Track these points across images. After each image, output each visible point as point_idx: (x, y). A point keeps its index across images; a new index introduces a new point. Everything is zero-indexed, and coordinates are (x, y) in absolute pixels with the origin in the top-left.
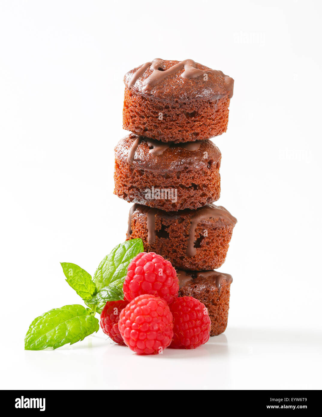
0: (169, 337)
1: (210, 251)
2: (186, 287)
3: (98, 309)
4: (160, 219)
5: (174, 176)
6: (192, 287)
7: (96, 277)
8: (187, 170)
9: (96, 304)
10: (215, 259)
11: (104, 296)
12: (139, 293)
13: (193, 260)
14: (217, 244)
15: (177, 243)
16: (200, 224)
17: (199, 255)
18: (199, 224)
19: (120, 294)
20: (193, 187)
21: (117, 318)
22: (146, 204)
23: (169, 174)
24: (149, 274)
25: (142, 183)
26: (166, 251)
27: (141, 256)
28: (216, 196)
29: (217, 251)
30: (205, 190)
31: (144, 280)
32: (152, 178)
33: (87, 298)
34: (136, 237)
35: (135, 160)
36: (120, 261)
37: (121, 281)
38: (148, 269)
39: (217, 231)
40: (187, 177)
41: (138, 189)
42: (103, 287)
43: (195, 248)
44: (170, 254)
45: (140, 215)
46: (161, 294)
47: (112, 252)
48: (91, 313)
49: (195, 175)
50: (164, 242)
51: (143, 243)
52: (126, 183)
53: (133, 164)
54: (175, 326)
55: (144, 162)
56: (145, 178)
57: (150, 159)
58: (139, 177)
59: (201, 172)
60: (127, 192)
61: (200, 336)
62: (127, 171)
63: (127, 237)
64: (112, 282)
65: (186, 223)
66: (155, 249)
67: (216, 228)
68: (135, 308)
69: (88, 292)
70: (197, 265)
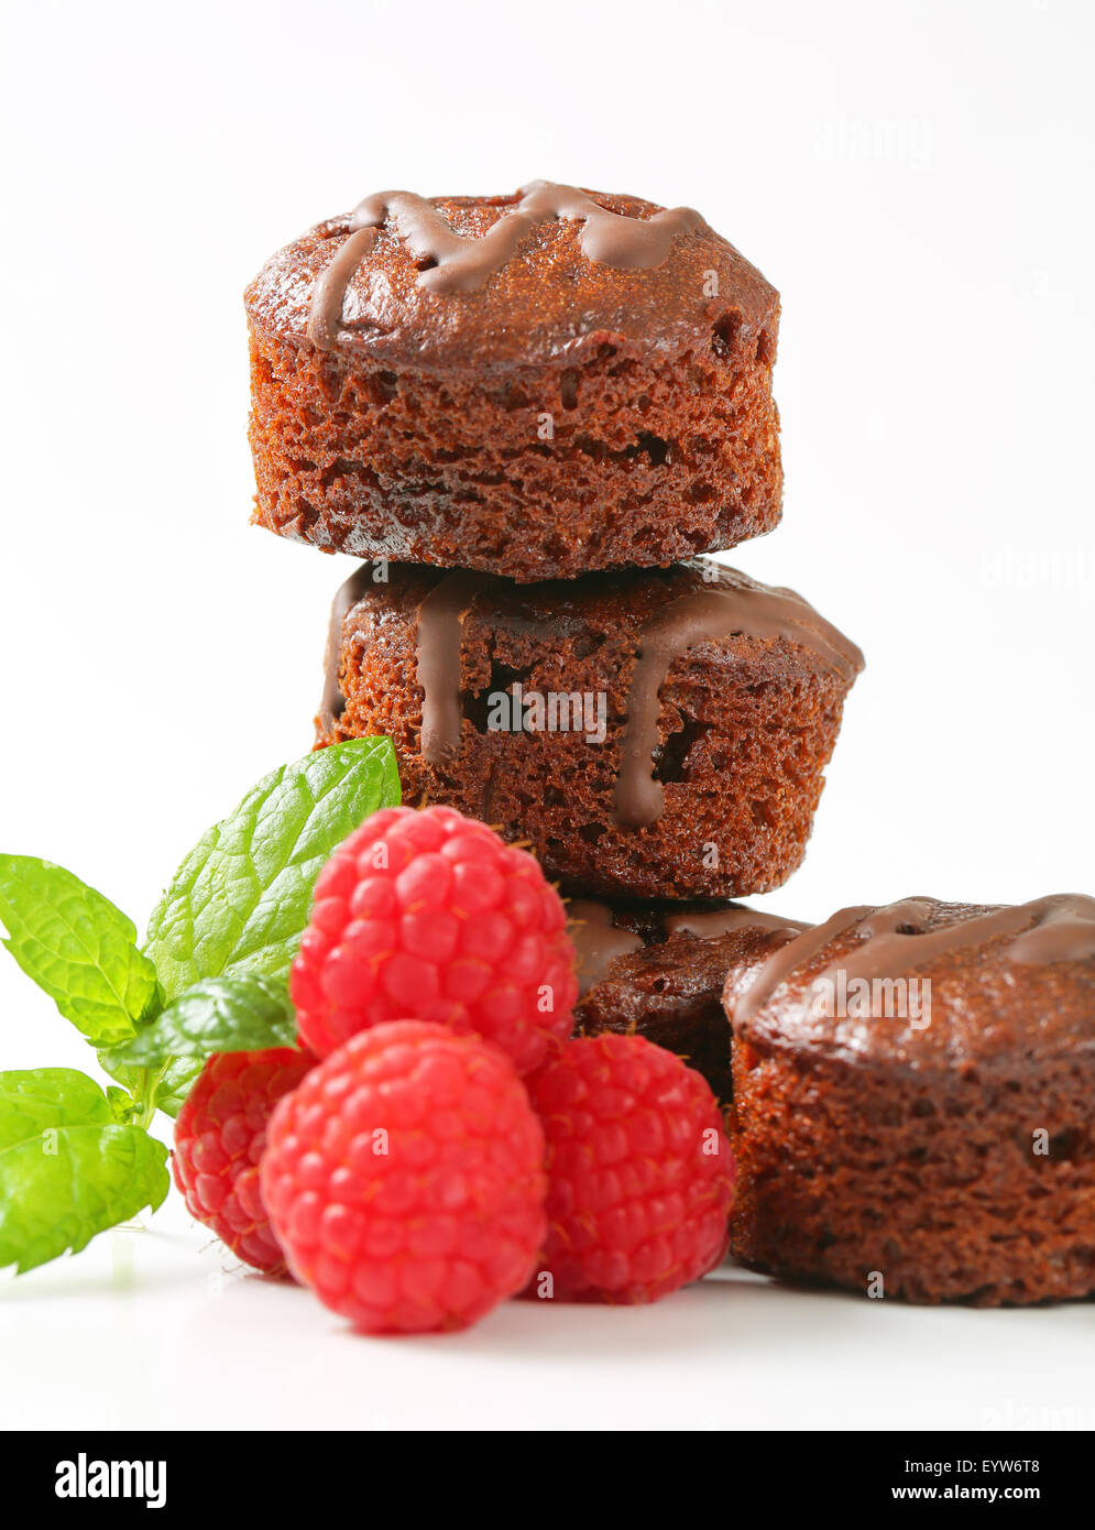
0: (524, 1242)
1: (732, 798)
2: (612, 988)
3: (165, 1091)
4: (486, 634)
5: (546, 395)
6: (639, 987)
7: (159, 933)
8: (614, 362)
9: (158, 1063)
10: (758, 840)
11: (194, 1025)
12: (373, 1012)
13: (648, 844)
14: (769, 769)
15: (569, 757)
16: (682, 660)
17: (679, 817)
18: (678, 663)
19: (279, 1016)
20: (646, 453)
21: (257, 1142)
22: (413, 549)
23: (522, 389)
24: (426, 920)
25: (390, 439)
26: (512, 797)
27: (383, 827)
28: (765, 507)
29: (767, 802)
30: (709, 466)
31: (399, 946)
32: (439, 408)
33: (112, 1037)
34: (363, 729)
35: (349, 327)
36: (281, 853)
37: (286, 955)
38: (422, 889)
39: (770, 703)
40: (615, 398)
41: (368, 476)
42: (191, 984)
43: (659, 784)
44: (530, 813)
45: (384, 619)
46: (481, 1022)
47: (244, 810)
48: (128, 1114)
49: (652, 387)
50: (504, 750)
51: (395, 761)
52: (307, 453)
53: (339, 348)
54: (553, 1188)
55: (392, 329)
56: (403, 414)
57: (424, 315)
58: (375, 413)
59: (682, 375)
60: (313, 495)
61: (681, 1238)
62: (310, 389)
63: (318, 736)
64: (240, 956)
65: (612, 653)
66: (456, 785)
67: (764, 685)
68: (350, 1091)
69: (115, 1003)
70: (665, 869)
